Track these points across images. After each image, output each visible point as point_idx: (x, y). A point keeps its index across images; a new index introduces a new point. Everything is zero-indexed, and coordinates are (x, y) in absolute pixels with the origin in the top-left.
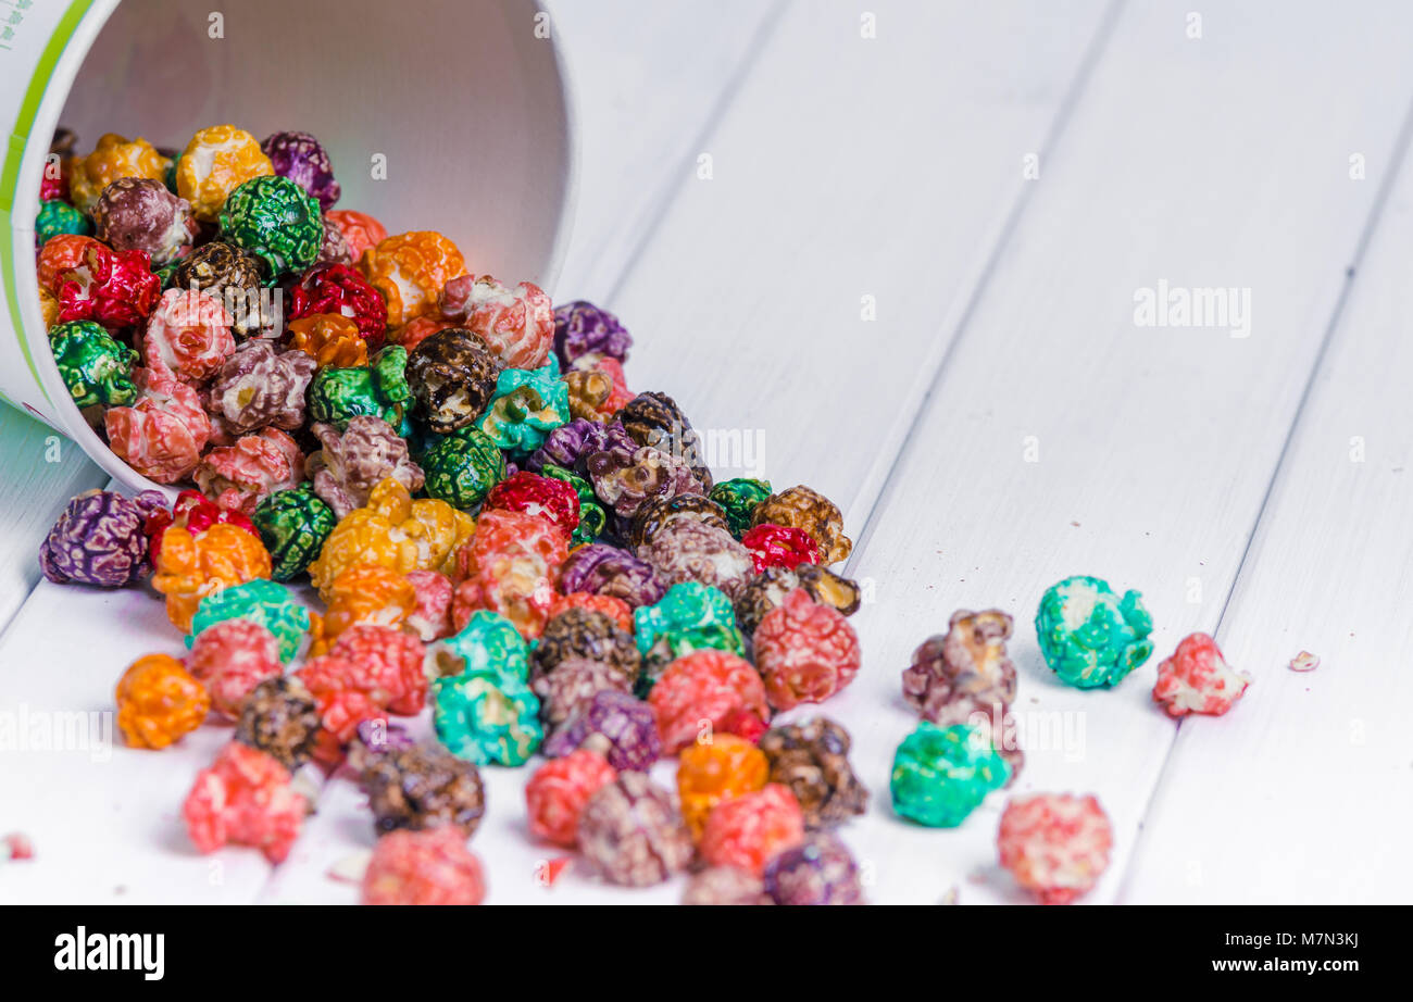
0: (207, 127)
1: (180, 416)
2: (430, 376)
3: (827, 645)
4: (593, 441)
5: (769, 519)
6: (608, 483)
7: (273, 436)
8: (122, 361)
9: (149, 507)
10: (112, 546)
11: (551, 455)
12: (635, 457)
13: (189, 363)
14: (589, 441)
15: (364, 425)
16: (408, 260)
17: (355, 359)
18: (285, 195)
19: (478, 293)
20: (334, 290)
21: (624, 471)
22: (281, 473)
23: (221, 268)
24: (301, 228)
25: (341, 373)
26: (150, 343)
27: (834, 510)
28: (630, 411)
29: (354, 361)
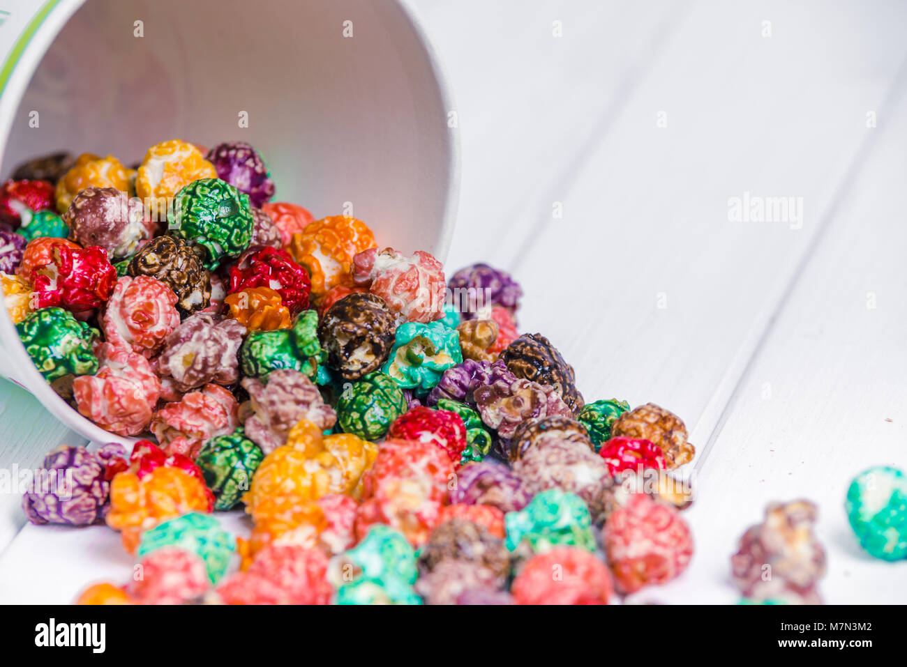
0: (157, 142)
1: (133, 380)
2: (339, 334)
3: (663, 537)
4: (480, 377)
5: (623, 433)
6: (492, 411)
7: (213, 391)
8: (84, 338)
9: (108, 457)
10: (78, 492)
11: (445, 391)
12: (513, 388)
13: (141, 336)
14: (477, 377)
15: (282, 377)
16: (326, 239)
17: (279, 323)
18: (219, 193)
19: (381, 263)
20: (263, 268)
21: (504, 401)
22: (220, 422)
23: (166, 256)
24: (233, 219)
25: (265, 335)
26: (108, 322)
27: (678, 422)
28: (512, 350)
29: (279, 325)
